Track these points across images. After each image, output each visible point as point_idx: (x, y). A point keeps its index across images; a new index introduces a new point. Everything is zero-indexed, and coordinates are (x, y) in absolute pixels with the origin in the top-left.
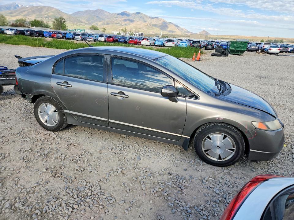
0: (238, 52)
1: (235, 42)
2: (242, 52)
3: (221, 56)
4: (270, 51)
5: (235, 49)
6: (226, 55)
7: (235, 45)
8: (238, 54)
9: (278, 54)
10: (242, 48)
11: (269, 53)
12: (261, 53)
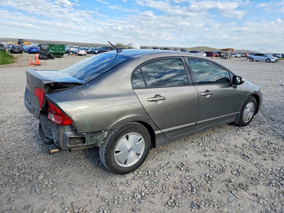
0: (59, 55)
1: (53, 45)
2: (62, 54)
3: (47, 59)
4: (80, 53)
5: (54, 52)
6: (52, 58)
7: (53, 48)
8: (59, 56)
9: (85, 55)
10: (61, 50)
11: (79, 55)
12: (74, 55)
